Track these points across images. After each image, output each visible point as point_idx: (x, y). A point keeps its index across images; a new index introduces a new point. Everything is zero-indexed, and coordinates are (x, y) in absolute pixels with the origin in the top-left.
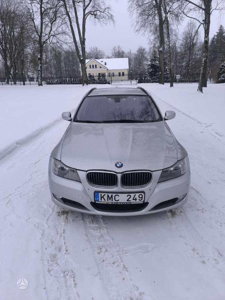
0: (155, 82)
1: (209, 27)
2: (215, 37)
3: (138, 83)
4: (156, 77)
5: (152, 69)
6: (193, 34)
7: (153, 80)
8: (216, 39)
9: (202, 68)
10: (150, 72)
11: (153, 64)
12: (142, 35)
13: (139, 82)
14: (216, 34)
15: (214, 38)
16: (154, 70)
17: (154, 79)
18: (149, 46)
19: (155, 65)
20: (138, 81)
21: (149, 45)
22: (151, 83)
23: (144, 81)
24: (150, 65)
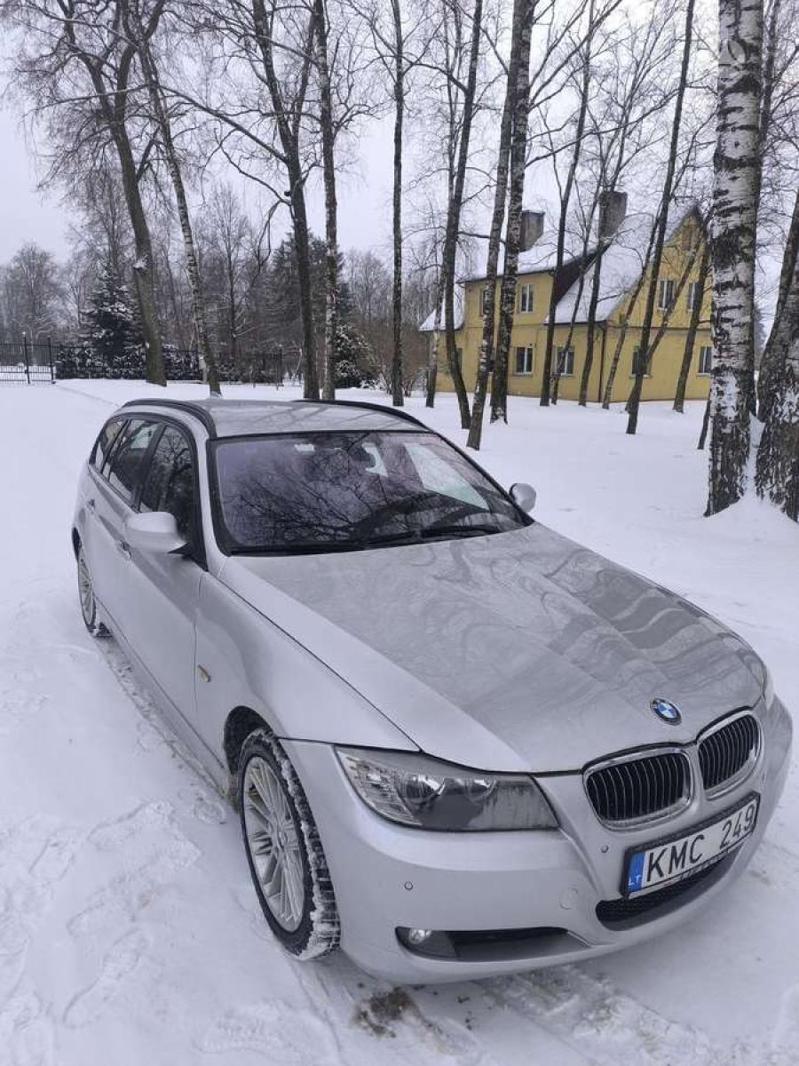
0: (126, 378)
1: (335, 216)
2: (288, 249)
3: (59, 377)
4: (128, 361)
5: (104, 331)
6: (233, 228)
7: (116, 370)
8: (288, 253)
9: (327, 340)
10: (99, 341)
11: (107, 314)
12: (60, 205)
13: (62, 376)
14: (287, 239)
15: (282, 250)
16: (112, 334)
17: (121, 365)
18: (72, 247)
19: (114, 316)
20: (55, 372)
21: (70, 243)
22: (108, 378)
23: (82, 372)
24: (94, 317)
